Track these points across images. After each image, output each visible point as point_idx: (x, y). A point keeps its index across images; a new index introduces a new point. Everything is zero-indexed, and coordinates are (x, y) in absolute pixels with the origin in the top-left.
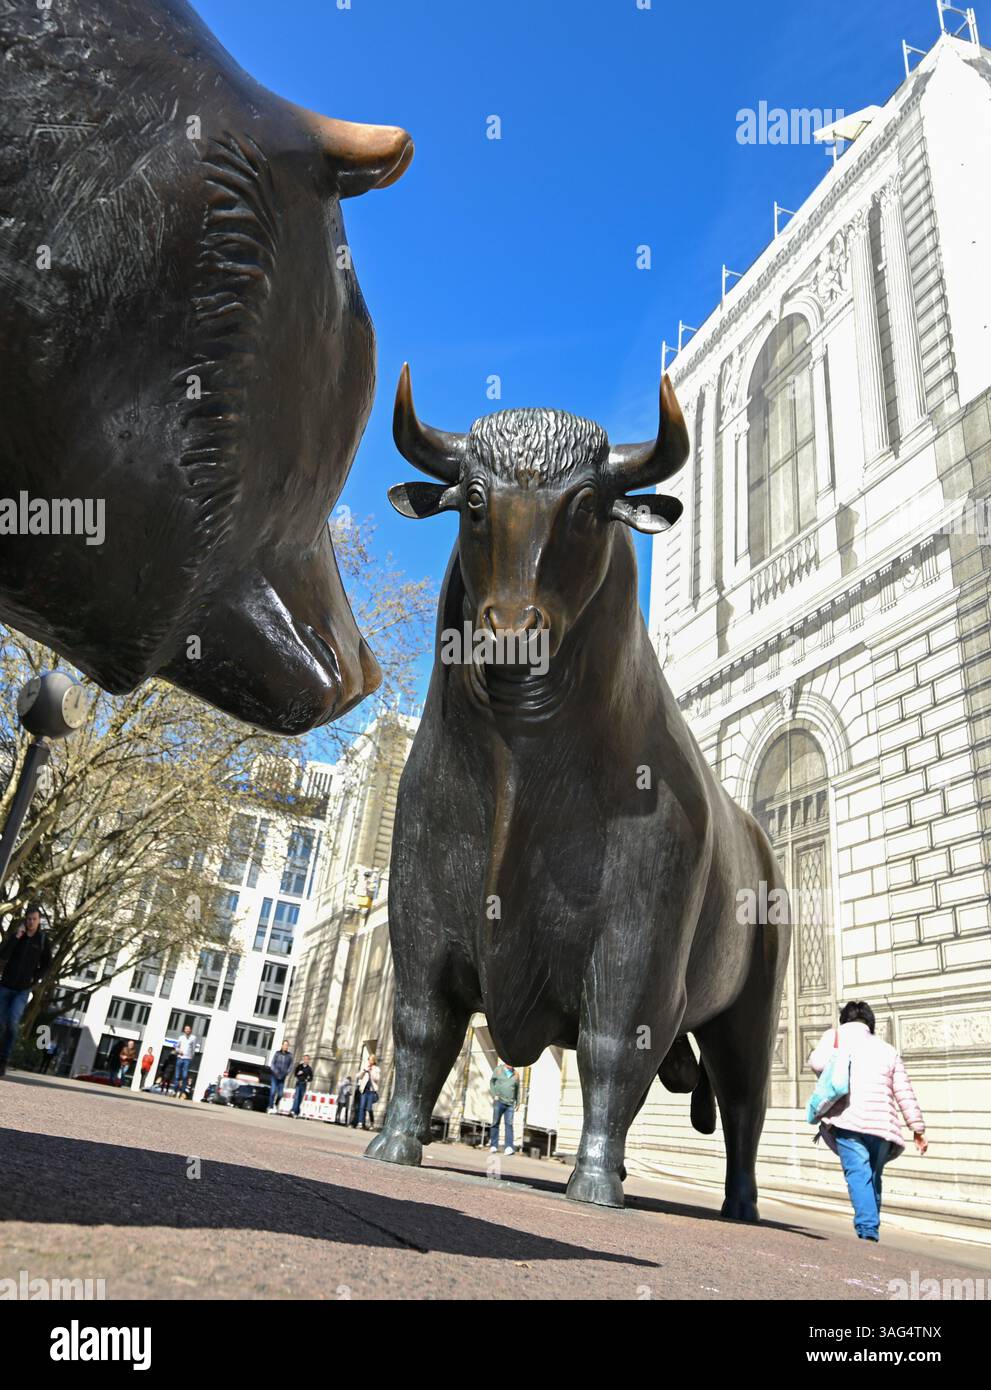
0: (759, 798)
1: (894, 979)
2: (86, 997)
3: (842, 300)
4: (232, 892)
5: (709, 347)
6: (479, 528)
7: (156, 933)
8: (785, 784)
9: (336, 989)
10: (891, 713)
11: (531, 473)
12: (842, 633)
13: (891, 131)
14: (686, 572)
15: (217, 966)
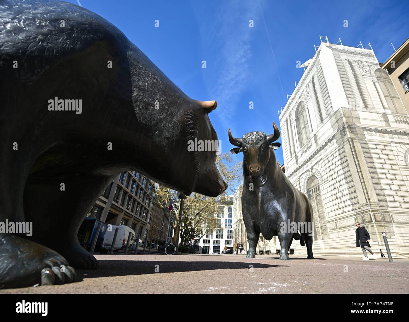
0: (308, 189)
1: (336, 215)
2: (199, 240)
3: (309, 97)
4: (220, 219)
5: (287, 110)
6: (246, 154)
7: (208, 228)
8: (312, 185)
9: (240, 233)
10: (329, 170)
11: (254, 143)
12: (318, 157)
13: (314, 63)
14: (289, 151)
15: (220, 232)
